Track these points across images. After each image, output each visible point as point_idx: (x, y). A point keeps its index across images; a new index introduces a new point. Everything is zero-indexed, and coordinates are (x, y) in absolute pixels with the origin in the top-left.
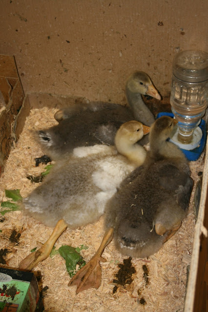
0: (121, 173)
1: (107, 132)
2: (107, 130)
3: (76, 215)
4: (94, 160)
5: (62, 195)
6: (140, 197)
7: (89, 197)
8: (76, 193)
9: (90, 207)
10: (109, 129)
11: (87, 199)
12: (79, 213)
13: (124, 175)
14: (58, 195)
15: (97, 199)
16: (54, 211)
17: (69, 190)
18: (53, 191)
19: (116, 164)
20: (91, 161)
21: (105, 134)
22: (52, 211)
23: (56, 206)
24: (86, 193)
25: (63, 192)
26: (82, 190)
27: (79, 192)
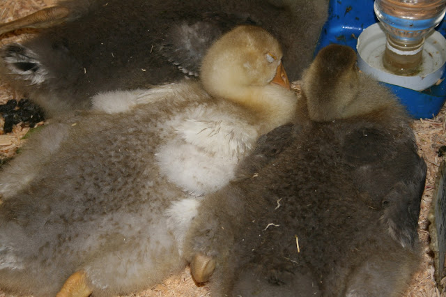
0: (234, 145)
1: (194, 41)
2: (196, 34)
3: (121, 269)
4: (156, 116)
5: (76, 216)
6: (292, 204)
7: (154, 216)
8: (115, 208)
9: (158, 243)
10: (199, 32)
11: (149, 221)
12: (129, 262)
13: (242, 151)
14: (66, 220)
15: (173, 220)
16: (54, 258)
17: (97, 202)
18: (50, 209)
19: (216, 123)
20: (147, 120)
21: (188, 46)
22: (49, 261)
23: (60, 244)
24: (145, 206)
25: (79, 209)
26: (131, 199)
27: (125, 203)
